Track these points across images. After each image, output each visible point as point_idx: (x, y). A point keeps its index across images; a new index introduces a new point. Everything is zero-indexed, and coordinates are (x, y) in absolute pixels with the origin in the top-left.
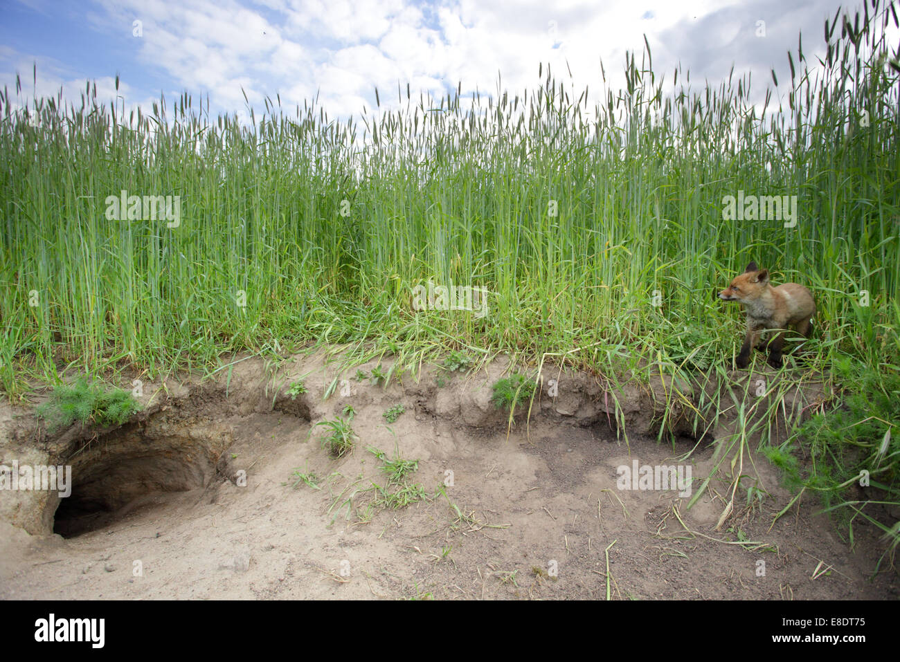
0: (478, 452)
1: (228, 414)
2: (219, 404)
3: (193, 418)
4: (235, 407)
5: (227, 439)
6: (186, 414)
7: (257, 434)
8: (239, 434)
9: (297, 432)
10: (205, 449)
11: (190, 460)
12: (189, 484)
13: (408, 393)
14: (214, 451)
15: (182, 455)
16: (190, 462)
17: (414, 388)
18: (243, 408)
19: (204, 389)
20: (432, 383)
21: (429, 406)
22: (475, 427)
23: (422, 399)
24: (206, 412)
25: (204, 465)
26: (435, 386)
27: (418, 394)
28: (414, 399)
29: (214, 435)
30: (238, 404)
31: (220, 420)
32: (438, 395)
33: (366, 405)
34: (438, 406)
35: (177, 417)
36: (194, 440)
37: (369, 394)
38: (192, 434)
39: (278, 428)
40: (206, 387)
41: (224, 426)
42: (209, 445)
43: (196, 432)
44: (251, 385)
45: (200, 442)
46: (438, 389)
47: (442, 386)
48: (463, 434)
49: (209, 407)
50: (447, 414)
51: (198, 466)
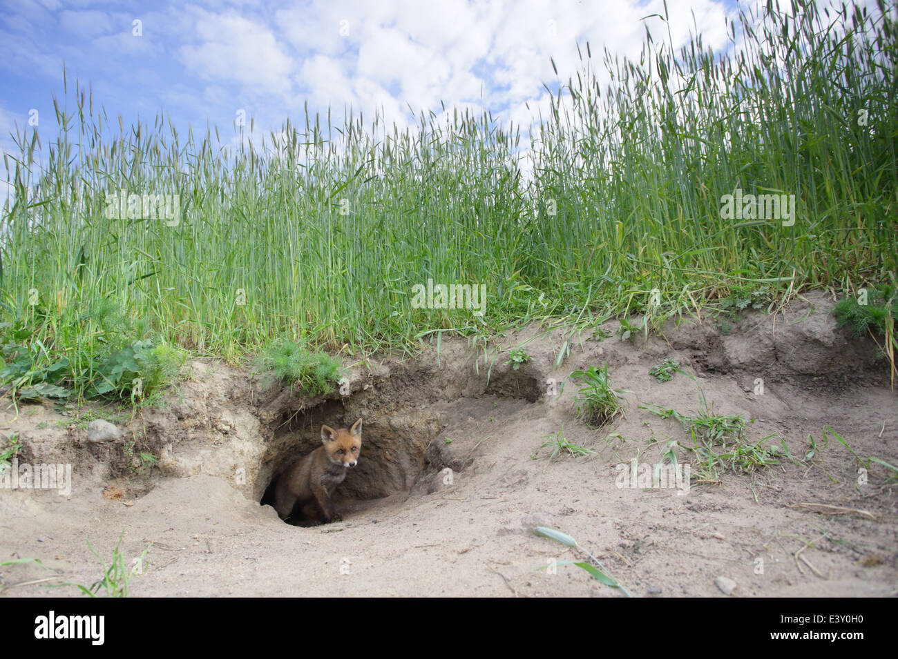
0: (830, 410)
1: (432, 399)
2: (421, 387)
3: (393, 404)
4: (440, 390)
5: (434, 427)
6: (386, 398)
7: (470, 419)
8: (447, 420)
9: (525, 411)
10: (407, 441)
11: (389, 457)
12: (387, 489)
13: (678, 346)
14: (418, 444)
15: (380, 452)
16: (389, 461)
17: (686, 338)
18: (449, 391)
19: (406, 370)
20: (711, 330)
21: (714, 360)
22: (811, 375)
23: (700, 353)
24: (407, 398)
25: (405, 463)
26: (716, 333)
27: (693, 347)
28: (687, 353)
29: (418, 423)
30: (443, 388)
31: (424, 406)
32: (726, 344)
33: (619, 366)
34: (732, 356)
35: (377, 402)
36: (394, 430)
37: (620, 353)
38: (393, 422)
39: (496, 412)
40: (407, 367)
41: (429, 413)
42: (412, 436)
43: (398, 420)
44: (455, 365)
45: (401, 433)
46: (722, 338)
47: (726, 334)
48: (790, 387)
49: (411, 392)
50: (754, 363)
51: (398, 464)
